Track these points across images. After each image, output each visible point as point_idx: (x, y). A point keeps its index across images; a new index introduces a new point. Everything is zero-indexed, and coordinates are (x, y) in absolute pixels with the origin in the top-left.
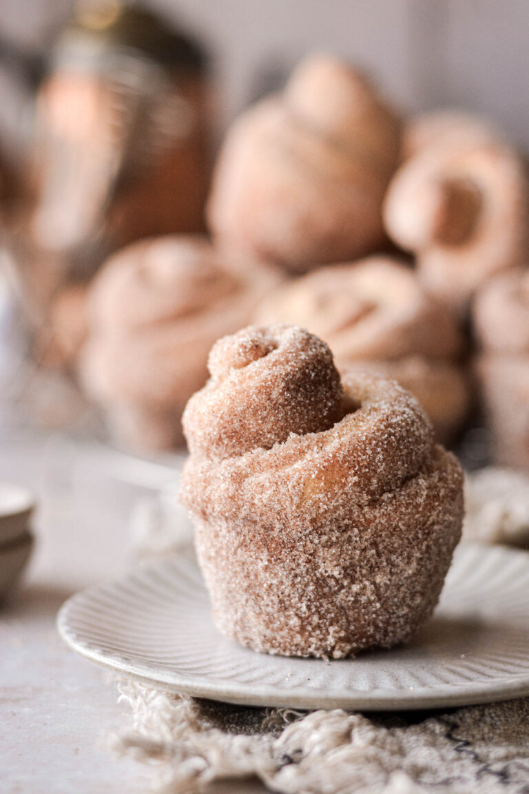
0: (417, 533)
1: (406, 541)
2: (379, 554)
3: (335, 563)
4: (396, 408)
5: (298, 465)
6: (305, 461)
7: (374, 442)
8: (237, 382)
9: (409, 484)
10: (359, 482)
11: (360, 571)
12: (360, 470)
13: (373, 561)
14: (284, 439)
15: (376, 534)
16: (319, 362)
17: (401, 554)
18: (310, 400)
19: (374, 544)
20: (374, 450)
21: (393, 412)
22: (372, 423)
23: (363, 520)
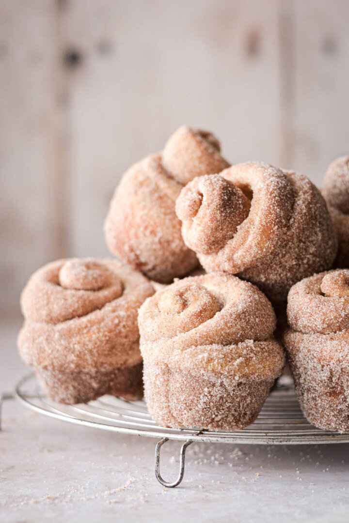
0: (312, 222)
1: (311, 229)
2: (304, 243)
3: (291, 260)
4: (267, 182)
5: (250, 238)
6: (252, 235)
7: (271, 206)
8: (199, 223)
9: (295, 207)
10: (279, 227)
11: (303, 254)
12: (275, 222)
13: (304, 247)
14: (236, 230)
15: (298, 237)
16: (223, 189)
17: (312, 235)
18: (233, 208)
19: (300, 241)
20: (273, 210)
21: (268, 185)
22: (264, 198)
23: (289, 238)
